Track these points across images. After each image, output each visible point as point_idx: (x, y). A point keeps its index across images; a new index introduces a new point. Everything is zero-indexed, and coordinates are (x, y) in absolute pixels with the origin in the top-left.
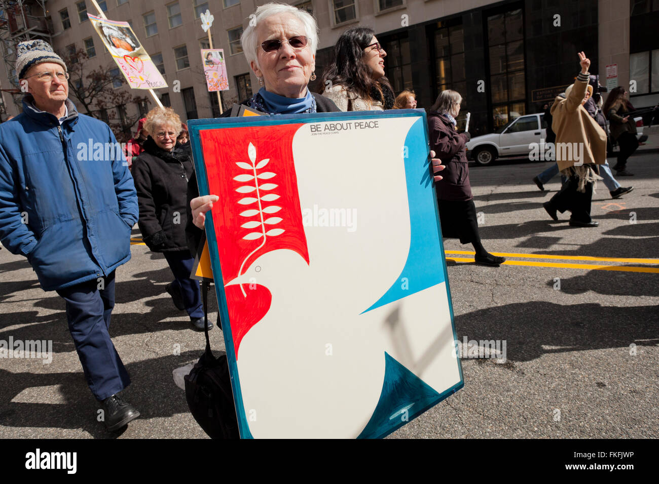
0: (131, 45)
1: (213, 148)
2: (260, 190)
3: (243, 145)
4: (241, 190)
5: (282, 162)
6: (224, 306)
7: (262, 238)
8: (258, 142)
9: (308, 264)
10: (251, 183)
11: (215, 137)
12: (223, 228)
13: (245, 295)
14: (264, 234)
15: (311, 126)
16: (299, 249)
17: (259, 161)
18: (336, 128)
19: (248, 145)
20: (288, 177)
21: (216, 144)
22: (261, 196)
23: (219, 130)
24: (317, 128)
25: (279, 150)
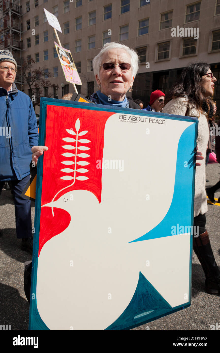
0: (69, 61)
1: (54, 117)
2: (78, 149)
3: (73, 119)
4: (66, 147)
5: (96, 134)
6: (38, 219)
7: (73, 180)
8: (83, 119)
9: (100, 203)
10: (73, 144)
11: (56, 111)
12: (49, 169)
13: (54, 215)
14: (75, 178)
15: (120, 115)
16: (96, 192)
17: (81, 131)
18: (136, 120)
19: (76, 119)
20: (98, 144)
21: (56, 115)
22: (78, 153)
23: (59, 107)
24: (124, 117)
25: (95, 127)
